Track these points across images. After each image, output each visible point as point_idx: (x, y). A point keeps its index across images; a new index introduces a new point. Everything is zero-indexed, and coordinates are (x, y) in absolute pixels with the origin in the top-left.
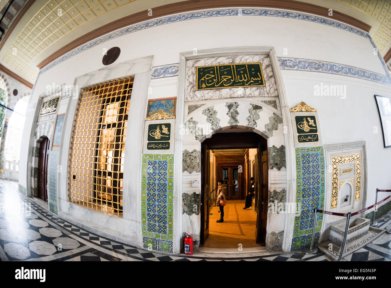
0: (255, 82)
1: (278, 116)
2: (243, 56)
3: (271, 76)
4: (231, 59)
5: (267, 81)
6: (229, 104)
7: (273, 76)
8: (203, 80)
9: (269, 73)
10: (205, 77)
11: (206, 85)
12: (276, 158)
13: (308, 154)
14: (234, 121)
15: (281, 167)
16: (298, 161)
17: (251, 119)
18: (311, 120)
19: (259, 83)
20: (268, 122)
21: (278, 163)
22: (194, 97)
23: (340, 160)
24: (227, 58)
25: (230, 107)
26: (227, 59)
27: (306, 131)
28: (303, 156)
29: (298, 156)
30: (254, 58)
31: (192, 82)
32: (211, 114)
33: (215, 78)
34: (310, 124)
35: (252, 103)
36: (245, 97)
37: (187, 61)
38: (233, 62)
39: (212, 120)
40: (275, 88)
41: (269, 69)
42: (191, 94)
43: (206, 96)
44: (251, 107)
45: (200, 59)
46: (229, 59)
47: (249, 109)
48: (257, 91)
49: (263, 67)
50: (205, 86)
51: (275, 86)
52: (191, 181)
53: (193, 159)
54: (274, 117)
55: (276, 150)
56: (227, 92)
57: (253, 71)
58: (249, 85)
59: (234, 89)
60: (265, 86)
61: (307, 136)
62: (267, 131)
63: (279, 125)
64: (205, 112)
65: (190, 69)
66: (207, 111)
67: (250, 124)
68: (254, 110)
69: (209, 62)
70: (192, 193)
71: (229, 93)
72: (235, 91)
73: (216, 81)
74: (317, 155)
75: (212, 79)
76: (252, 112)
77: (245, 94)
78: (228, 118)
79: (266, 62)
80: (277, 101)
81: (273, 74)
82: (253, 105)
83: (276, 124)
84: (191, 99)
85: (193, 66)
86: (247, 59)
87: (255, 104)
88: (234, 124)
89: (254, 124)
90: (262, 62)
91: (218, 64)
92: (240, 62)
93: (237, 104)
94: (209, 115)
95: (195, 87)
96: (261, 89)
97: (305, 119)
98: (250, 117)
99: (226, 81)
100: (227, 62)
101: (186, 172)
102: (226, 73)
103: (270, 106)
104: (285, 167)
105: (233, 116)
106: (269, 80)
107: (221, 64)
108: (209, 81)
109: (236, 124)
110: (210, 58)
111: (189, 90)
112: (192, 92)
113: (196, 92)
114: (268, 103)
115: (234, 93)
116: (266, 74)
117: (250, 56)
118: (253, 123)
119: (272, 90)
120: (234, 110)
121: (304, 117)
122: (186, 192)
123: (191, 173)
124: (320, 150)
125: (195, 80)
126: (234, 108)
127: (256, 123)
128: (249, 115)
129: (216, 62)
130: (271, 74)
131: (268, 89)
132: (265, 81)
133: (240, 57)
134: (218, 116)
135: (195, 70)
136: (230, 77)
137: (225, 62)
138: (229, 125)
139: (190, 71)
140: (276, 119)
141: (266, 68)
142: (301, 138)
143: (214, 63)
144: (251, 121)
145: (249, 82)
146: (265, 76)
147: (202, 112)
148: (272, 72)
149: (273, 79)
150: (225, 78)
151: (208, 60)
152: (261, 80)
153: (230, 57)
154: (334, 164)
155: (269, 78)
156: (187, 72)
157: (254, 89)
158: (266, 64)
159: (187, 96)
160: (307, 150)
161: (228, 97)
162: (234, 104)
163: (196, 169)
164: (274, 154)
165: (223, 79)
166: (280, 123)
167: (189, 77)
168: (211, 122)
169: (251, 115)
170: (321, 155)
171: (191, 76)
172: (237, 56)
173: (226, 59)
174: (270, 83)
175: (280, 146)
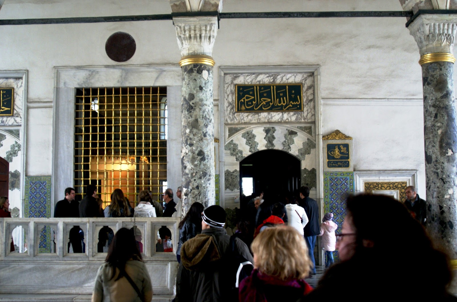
0: (294, 106)
1: (311, 142)
2: (285, 74)
3: (311, 100)
4: (272, 78)
5: (305, 105)
6: (267, 129)
7: (313, 100)
8: (243, 101)
9: (310, 96)
10: (245, 98)
11: (245, 107)
12: (307, 179)
13: (337, 178)
14: (270, 145)
15: (312, 187)
16: (326, 183)
17: (286, 144)
18: (344, 147)
19: (297, 107)
20: (301, 146)
21: (309, 183)
22: (233, 119)
23: (376, 186)
24: (267, 75)
25: (267, 131)
26: (268, 77)
27: (337, 157)
28: (331, 179)
29: (326, 179)
30: (296, 76)
31: (232, 103)
32: (250, 137)
33: (254, 100)
34: (342, 151)
35: (289, 129)
36: (282, 122)
37: (225, 75)
38: (274, 81)
39: (251, 143)
40: (313, 113)
41: (310, 91)
42: (231, 116)
43: (245, 119)
44: (287, 132)
45: (239, 75)
46: (269, 78)
47: (284, 135)
48: (294, 116)
49: (304, 89)
50: (244, 109)
51: (313, 111)
52: (234, 198)
53: (234, 178)
54: (307, 142)
55: (307, 172)
56: (266, 116)
57: (293, 94)
58: (288, 109)
59: (272, 113)
60: (303, 111)
61: (337, 162)
62: (300, 155)
63: (312, 149)
64: (244, 135)
65: (228, 86)
66: (246, 135)
67: (285, 148)
68: (289, 135)
69: (248, 79)
70: (234, 208)
71: (267, 118)
72: (273, 115)
73: (255, 104)
74: (346, 179)
75: (251, 101)
76: (287, 137)
77: (282, 119)
78: (265, 142)
79: (308, 82)
80: (313, 127)
81: (314, 97)
82: (289, 130)
83: (309, 149)
84: (231, 121)
85: (232, 82)
86: (289, 79)
87: (291, 129)
88: (271, 148)
89: (288, 149)
90: (305, 82)
91: (258, 83)
92: (281, 82)
93: (274, 129)
94: (248, 139)
95: (234, 108)
96: (298, 114)
97: (337, 147)
98: (285, 141)
99: (265, 104)
100: (267, 81)
101: (228, 190)
102: (265, 95)
103: (305, 132)
104: (316, 188)
105: (270, 140)
106: (308, 104)
107: (261, 83)
108: (249, 103)
109: (272, 148)
110: (250, 74)
111: (228, 112)
112: (231, 114)
113: (236, 114)
114: (303, 129)
115: (272, 118)
116: (306, 97)
117: (293, 74)
118: (287, 147)
119: (309, 116)
120: (271, 134)
121: (336, 145)
122: (228, 208)
123: (232, 190)
124: (350, 175)
125: (234, 100)
126: (271, 132)
127: (290, 147)
128: (285, 140)
129: (257, 81)
130: (311, 97)
131: (305, 114)
132: (303, 105)
133: (282, 75)
134: (257, 140)
135: (234, 88)
136: (269, 100)
137: (266, 80)
138: (266, 149)
139: (229, 89)
140: (309, 144)
141: (307, 90)
142: (330, 163)
143: (254, 81)
144: (286, 145)
145: (288, 106)
146: (305, 100)
147: (242, 135)
148: (312, 95)
149: (312, 103)
150: (264, 100)
151: (248, 78)
152: (300, 104)
153: (271, 74)
154: (368, 189)
155: (309, 102)
156: (225, 89)
157: (292, 113)
158: (308, 85)
159: (227, 117)
160: (336, 175)
161: (266, 121)
162: (272, 129)
163: (237, 187)
164: (305, 175)
165: (262, 102)
166: (313, 148)
167: (228, 96)
168: (250, 145)
169: (286, 140)
170: (351, 179)
171: (230, 95)
172: (278, 74)
173: (266, 77)
174: (309, 108)
175: (311, 169)
